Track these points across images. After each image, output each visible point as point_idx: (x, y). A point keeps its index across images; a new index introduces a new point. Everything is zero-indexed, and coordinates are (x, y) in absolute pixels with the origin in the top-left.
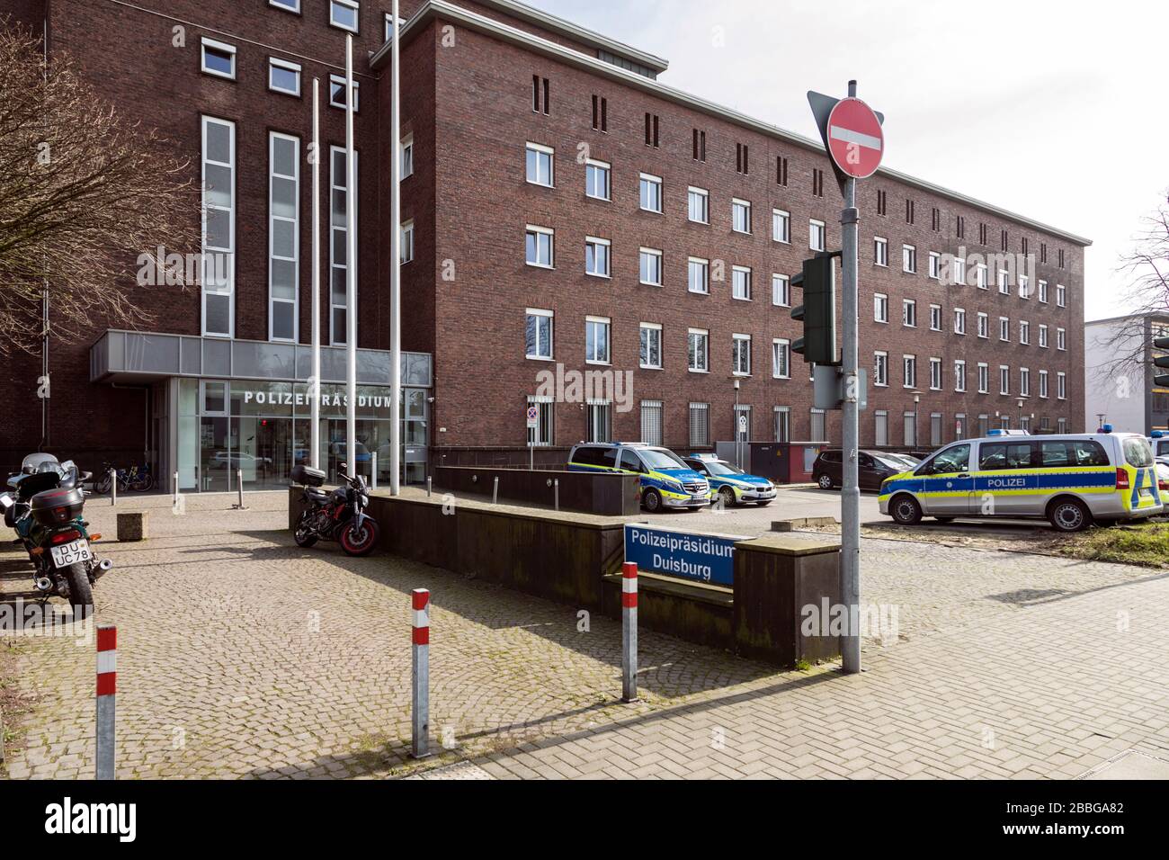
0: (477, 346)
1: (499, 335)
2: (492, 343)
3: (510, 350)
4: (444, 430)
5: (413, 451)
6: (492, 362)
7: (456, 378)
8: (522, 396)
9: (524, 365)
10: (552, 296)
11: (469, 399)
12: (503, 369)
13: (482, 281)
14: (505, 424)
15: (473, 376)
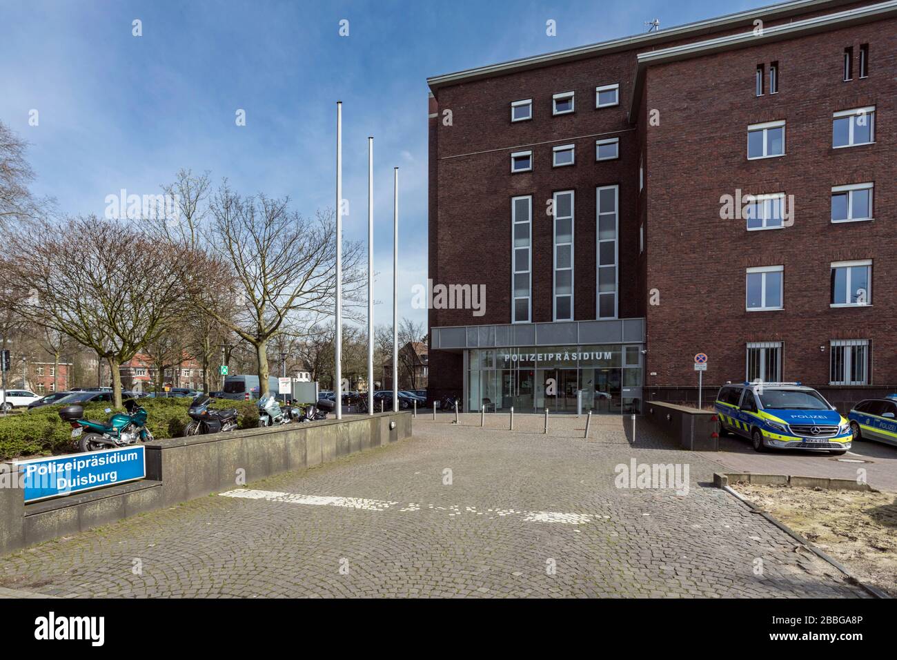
0: (688, 307)
1: (713, 295)
2: (706, 303)
3: (726, 306)
4: (655, 374)
5: (629, 390)
6: (705, 318)
7: (667, 334)
8: (741, 343)
9: (743, 317)
10: (781, 252)
11: (679, 349)
12: (718, 322)
13: (696, 255)
14: (719, 368)
15: (684, 331)
